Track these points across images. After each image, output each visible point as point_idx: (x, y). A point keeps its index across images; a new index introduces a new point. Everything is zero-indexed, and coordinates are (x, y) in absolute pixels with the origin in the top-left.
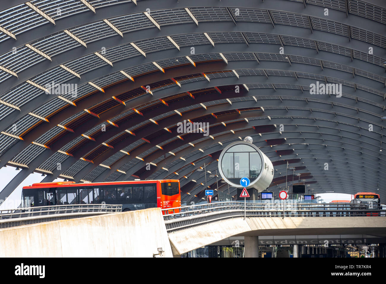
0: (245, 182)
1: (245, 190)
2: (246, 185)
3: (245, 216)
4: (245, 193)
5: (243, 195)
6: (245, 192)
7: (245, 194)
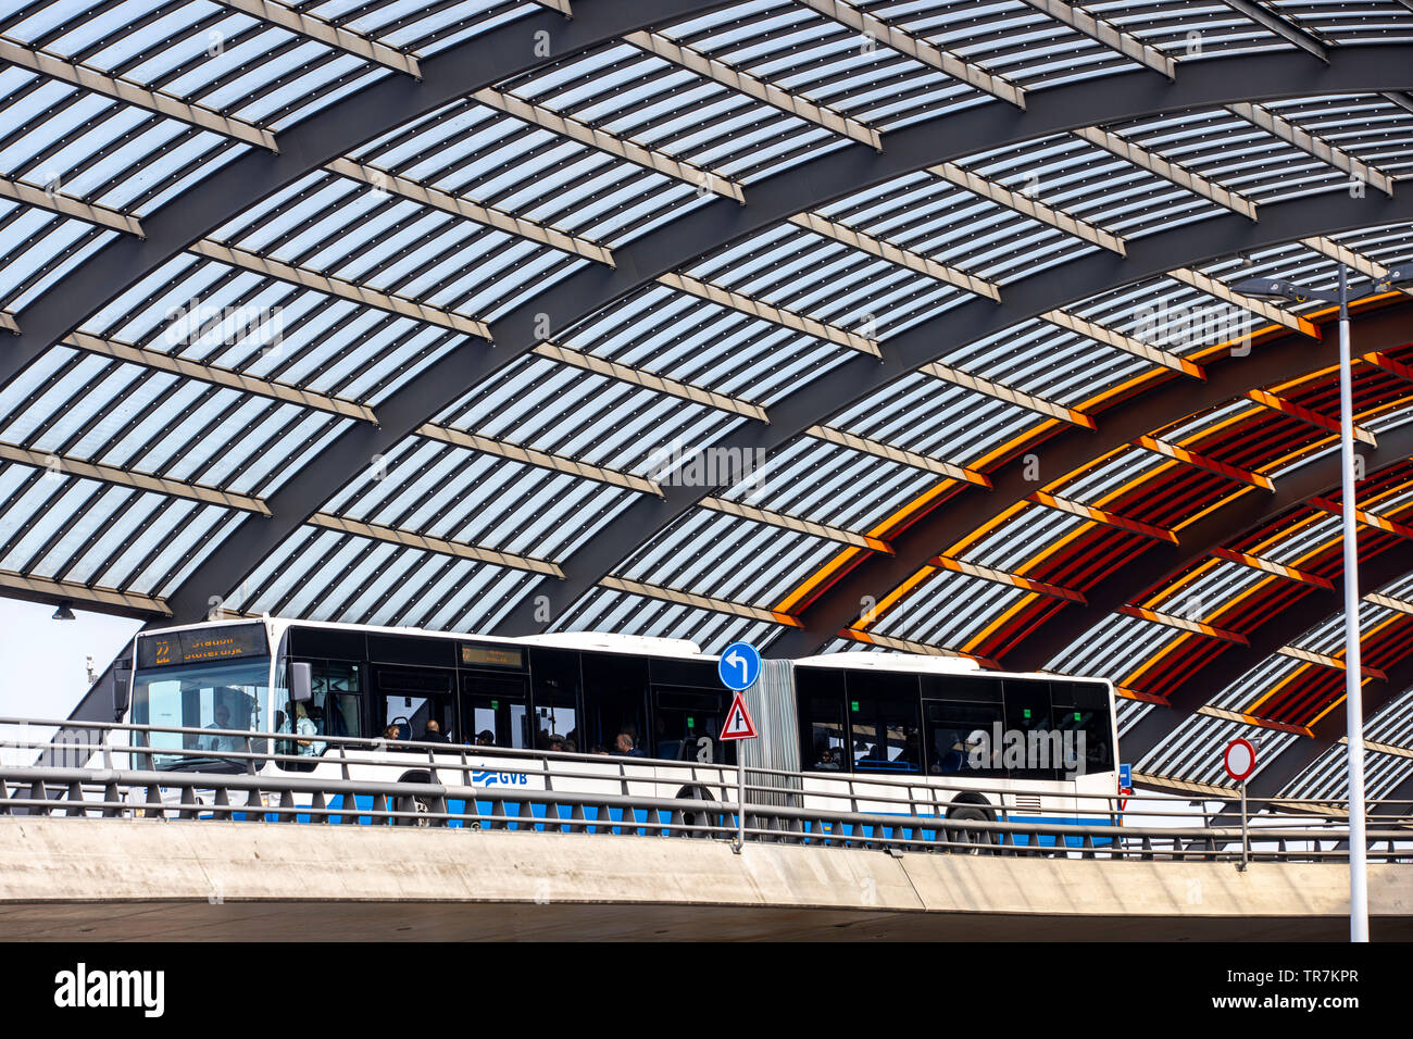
0: (740, 664)
1: (738, 707)
2: (745, 681)
3: (742, 835)
4: (738, 720)
5: (732, 729)
6: (738, 713)
7: (738, 727)
